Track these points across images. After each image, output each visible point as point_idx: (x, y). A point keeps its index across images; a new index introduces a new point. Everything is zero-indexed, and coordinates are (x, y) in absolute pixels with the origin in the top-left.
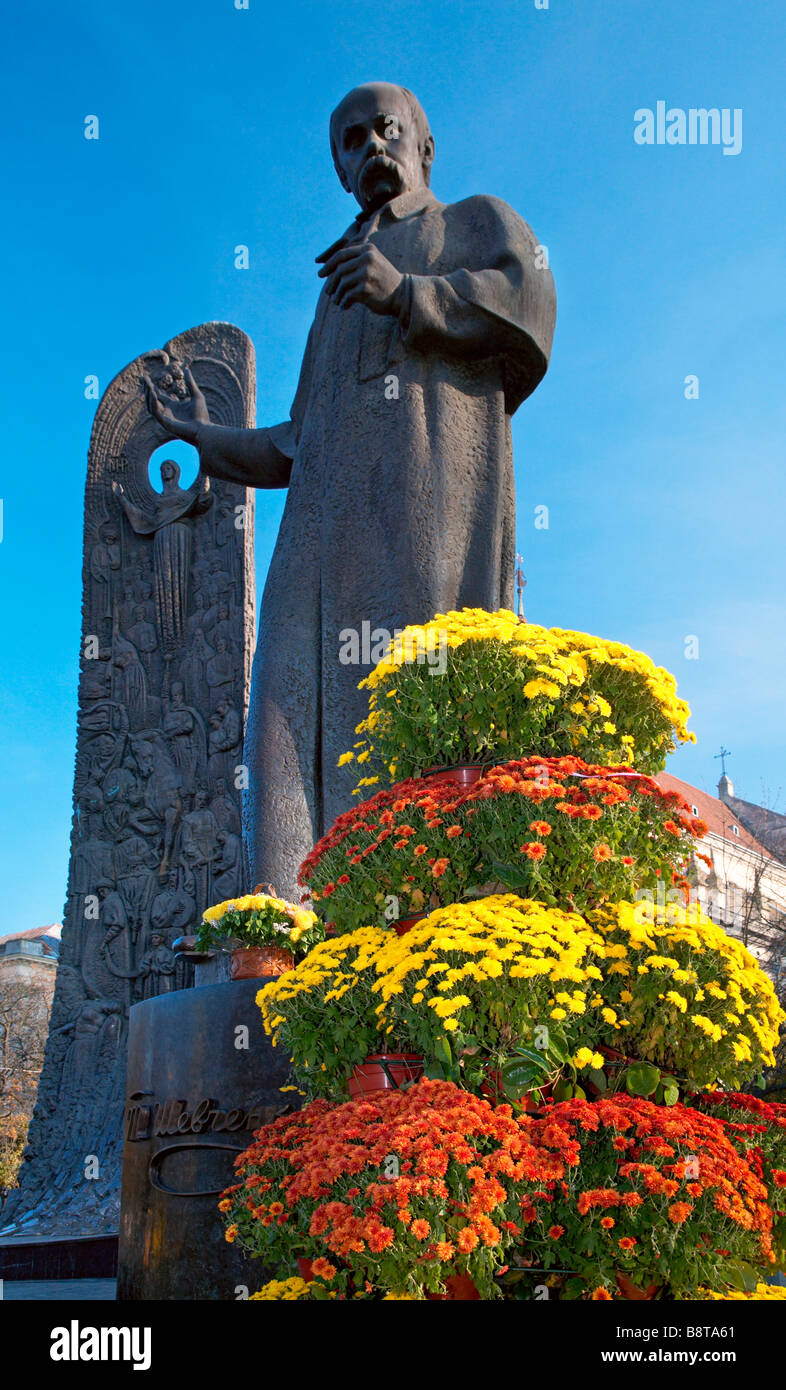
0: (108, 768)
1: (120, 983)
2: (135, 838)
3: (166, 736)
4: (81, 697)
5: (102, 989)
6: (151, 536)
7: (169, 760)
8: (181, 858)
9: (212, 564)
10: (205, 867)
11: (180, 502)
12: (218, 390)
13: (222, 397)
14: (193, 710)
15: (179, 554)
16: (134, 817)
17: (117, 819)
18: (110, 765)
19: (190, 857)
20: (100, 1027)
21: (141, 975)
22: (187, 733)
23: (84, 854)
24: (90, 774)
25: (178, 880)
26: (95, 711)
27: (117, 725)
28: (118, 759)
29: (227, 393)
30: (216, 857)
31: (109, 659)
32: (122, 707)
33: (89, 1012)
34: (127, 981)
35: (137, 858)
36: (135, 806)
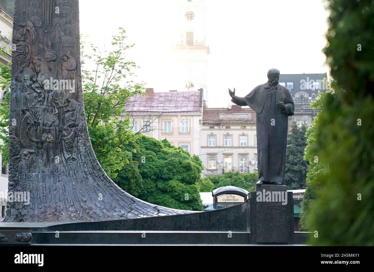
1: (33, 143)
3: (46, 60)
8: (53, 104)
10: (62, 108)
14: (56, 53)
17: (28, 86)
18: (25, 66)
19: (56, 104)
20: (29, 158)
21: (41, 141)
22: (54, 61)
24: (17, 67)
25: (52, 111)
26: (19, 45)
27: (27, 52)
28: (28, 64)
30: (66, 105)
32: (29, 46)
33: (26, 153)
34: (36, 143)
36: (34, 82)
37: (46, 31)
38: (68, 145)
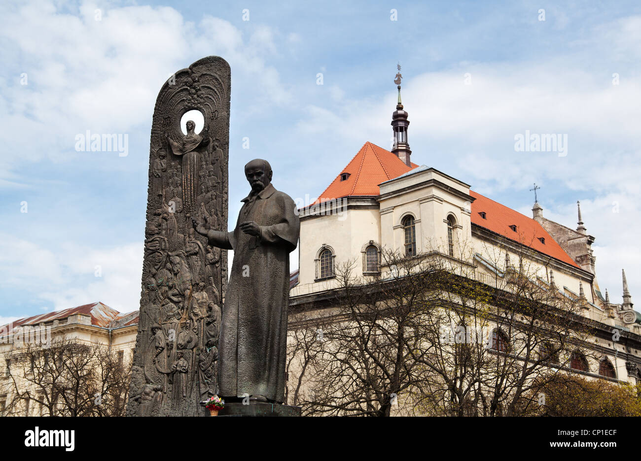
0: (159, 268)
1: (162, 376)
2: (171, 304)
3: (186, 254)
4: (146, 233)
5: (154, 378)
6: (181, 157)
7: (187, 266)
8: (192, 314)
9: (209, 172)
10: (203, 320)
11: (194, 141)
12: (214, 88)
13: (215, 92)
14: (199, 243)
15: (194, 166)
16: (170, 293)
17: (162, 294)
18: (160, 267)
19: (196, 315)
20: (152, 397)
21: (172, 372)
22: (196, 254)
23: (146, 311)
24: (150, 271)
25: (190, 325)
26: (153, 240)
27: (163, 247)
28: (163, 264)
29: (218, 90)
30: (207, 315)
31: (161, 214)
32: (166, 239)
33: (147, 390)
34: (166, 375)
35: (171, 314)
36: (170, 288)
37: (188, 215)
38: (205, 374)
